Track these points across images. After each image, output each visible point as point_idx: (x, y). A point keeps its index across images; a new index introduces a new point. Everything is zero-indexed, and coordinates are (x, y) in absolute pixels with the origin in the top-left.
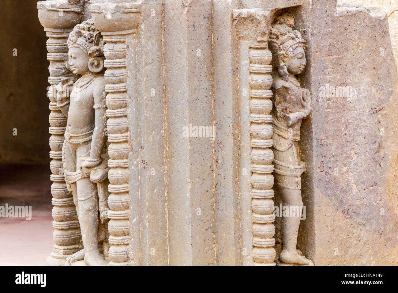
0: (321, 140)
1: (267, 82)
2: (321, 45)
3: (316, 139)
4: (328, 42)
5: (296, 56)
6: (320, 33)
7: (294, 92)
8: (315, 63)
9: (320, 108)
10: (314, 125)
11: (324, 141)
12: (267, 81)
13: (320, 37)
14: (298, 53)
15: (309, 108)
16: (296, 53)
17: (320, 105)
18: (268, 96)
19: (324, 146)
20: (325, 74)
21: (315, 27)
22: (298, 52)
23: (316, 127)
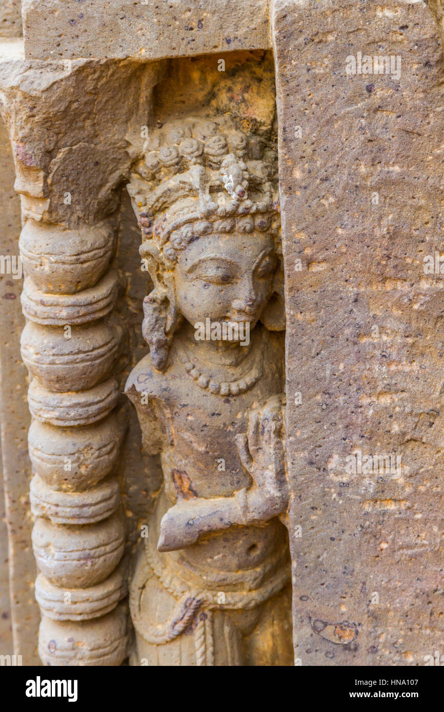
0: (342, 626)
1: (53, 363)
2: (340, 231)
3: (306, 621)
4: (384, 222)
5: (199, 271)
6: (326, 184)
7: (190, 418)
8: (298, 306)
9: (334, 496)
10: (299, 564)
11: (357, 633)
12: (52, 358)
13: (332, 200)
14: (204, 261)
15: (272, 490)
16: (196, 261)
17: (332, 482)
18: (57, 419)
19: (356, 649)
20: (361, 357)
21: (298, 154)
22: (202, 257)
23: (306, 571)
